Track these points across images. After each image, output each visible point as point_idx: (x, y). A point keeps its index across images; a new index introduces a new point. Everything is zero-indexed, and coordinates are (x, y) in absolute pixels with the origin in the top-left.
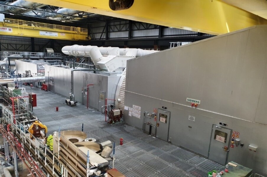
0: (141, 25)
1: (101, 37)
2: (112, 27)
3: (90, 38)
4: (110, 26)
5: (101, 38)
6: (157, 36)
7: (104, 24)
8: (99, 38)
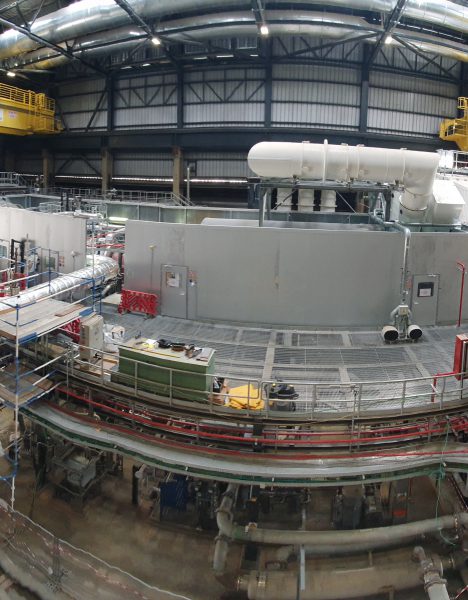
0: (208, 88)
1: (90, 124)
2: (125, 94)
3: (60, 128)
4: (118, 90)
5: (89, 127)
6: (260, 123)
7: (101, 84)
8: (86, 126)
